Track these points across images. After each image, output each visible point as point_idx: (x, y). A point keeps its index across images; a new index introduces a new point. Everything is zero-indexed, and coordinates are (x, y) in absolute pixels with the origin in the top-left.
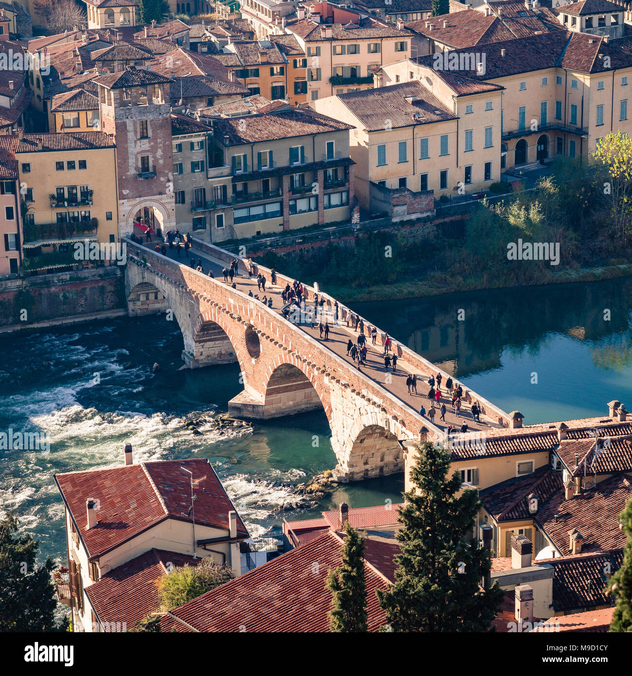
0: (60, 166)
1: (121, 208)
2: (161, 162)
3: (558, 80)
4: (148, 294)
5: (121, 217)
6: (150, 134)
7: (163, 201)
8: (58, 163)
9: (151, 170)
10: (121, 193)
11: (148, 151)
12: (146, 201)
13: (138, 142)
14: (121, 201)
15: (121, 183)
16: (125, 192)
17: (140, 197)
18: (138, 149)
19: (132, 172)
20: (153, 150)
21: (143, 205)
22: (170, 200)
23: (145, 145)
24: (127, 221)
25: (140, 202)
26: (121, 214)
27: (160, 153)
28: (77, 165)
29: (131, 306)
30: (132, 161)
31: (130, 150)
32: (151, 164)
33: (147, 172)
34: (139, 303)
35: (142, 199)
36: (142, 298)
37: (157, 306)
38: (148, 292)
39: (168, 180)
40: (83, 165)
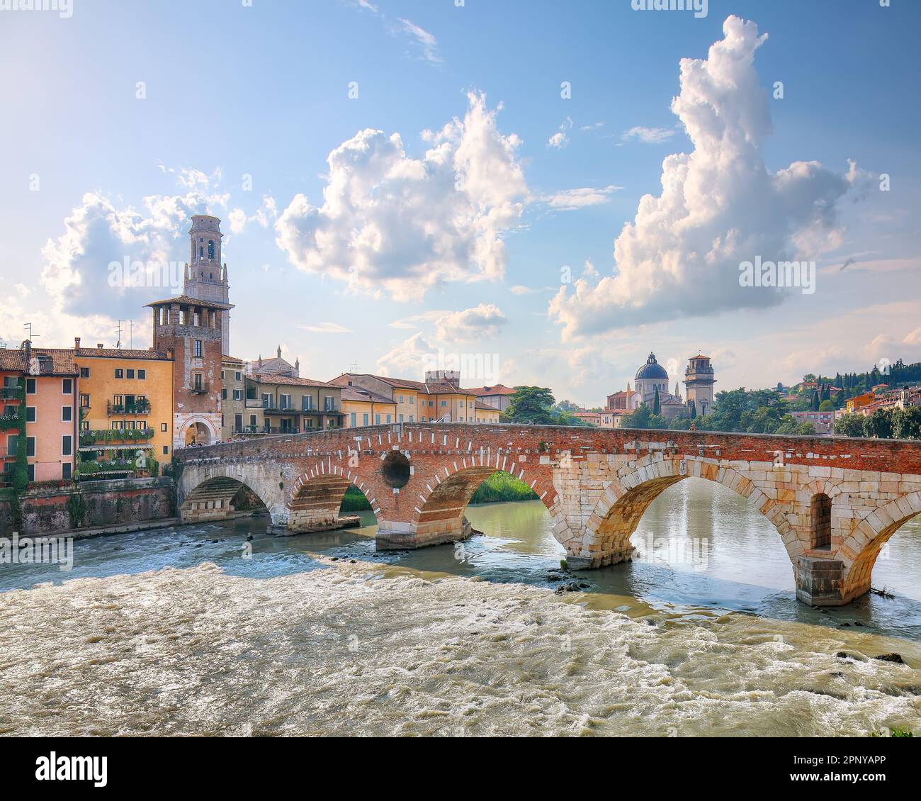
0: (118, 374)
1: (175, 421)
2: (212, 382)
3: (431, 404)
4: (199, 504)
5: (175, 429)
6: (204, 354)
7: (212, 420)
8: (117, 371)
9: (203, 388)
10: (176, 406)
11: (201, 370)
12: (197, 416)
13: (193, 359)
14: (176, 414)
15: (177, 396)
16: (180, 405)
17: (192, 412)
18: (193, 366)
19: (187, 387)
20: (206, 369)
21: (195, 420)
22: (217, 419)
23: (198, 364)
24: (180, 434)
25: (193, 417)
26: (175, 426)
27: (211, 373)
28: (136, 374)
29: (183, 514)
30: (187, 377)
31: (187, 365)
32: (203, 381)
33: (200, 392)
34: (191, 512)
35: (194, 414)
36: (194, 507)
37: (207, 515)
38: (199, 501)
39: (217, 401)
40: (142, 375)
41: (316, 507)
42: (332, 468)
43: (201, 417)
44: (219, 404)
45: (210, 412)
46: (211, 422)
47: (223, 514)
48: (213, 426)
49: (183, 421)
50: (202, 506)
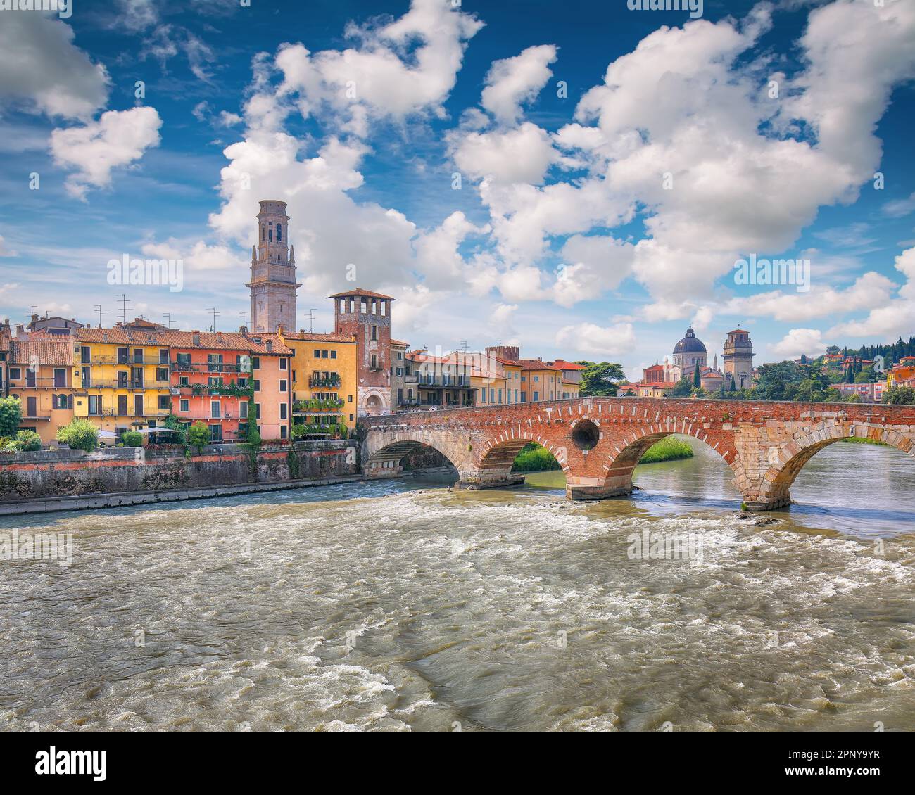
0: (317, 354)
1: (358, 393)
2: (384, 361)
4: (377, 464)
5: (358, 400)
6: (378, 338)
7: (384, 393)
8: (316, 352)
9: (377, 366)
10: (359, 381)
11: (376, 351)
12: (373, 390)
13: (371, 342)
14: (359, 388)
15: (360, 373)
16: (362, 380)
17: (370, 386)
18: (371, 348)
19: (366, 365)
20: (379, 350)
21: (372, 393)
22: (387, 393)
23: (374, 345)
24: (362, 404)
25: (370, 391)
26: (359, 398)
27: (383, 354)
28: (329, 354)
29: (366, 473)
30: (366, 356)
31: (366, 347)
32: (377, 360)
33: (376, 369)
34: (372, 470)
35: (372, 388)
36: (374, 466)
37: (383, 473)
38: (378, 460)
39: (387, 377)
40: (333, 355)
41: (496, 467)
42: (522, 434)
43: (377, 390)
44: (389, 379)
45: (382, 386)
46: (383, 395)
47: (394, 472)
48: (385, 398)
49: (364, 393)
50: (380, 465)
